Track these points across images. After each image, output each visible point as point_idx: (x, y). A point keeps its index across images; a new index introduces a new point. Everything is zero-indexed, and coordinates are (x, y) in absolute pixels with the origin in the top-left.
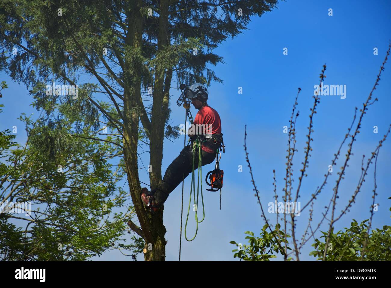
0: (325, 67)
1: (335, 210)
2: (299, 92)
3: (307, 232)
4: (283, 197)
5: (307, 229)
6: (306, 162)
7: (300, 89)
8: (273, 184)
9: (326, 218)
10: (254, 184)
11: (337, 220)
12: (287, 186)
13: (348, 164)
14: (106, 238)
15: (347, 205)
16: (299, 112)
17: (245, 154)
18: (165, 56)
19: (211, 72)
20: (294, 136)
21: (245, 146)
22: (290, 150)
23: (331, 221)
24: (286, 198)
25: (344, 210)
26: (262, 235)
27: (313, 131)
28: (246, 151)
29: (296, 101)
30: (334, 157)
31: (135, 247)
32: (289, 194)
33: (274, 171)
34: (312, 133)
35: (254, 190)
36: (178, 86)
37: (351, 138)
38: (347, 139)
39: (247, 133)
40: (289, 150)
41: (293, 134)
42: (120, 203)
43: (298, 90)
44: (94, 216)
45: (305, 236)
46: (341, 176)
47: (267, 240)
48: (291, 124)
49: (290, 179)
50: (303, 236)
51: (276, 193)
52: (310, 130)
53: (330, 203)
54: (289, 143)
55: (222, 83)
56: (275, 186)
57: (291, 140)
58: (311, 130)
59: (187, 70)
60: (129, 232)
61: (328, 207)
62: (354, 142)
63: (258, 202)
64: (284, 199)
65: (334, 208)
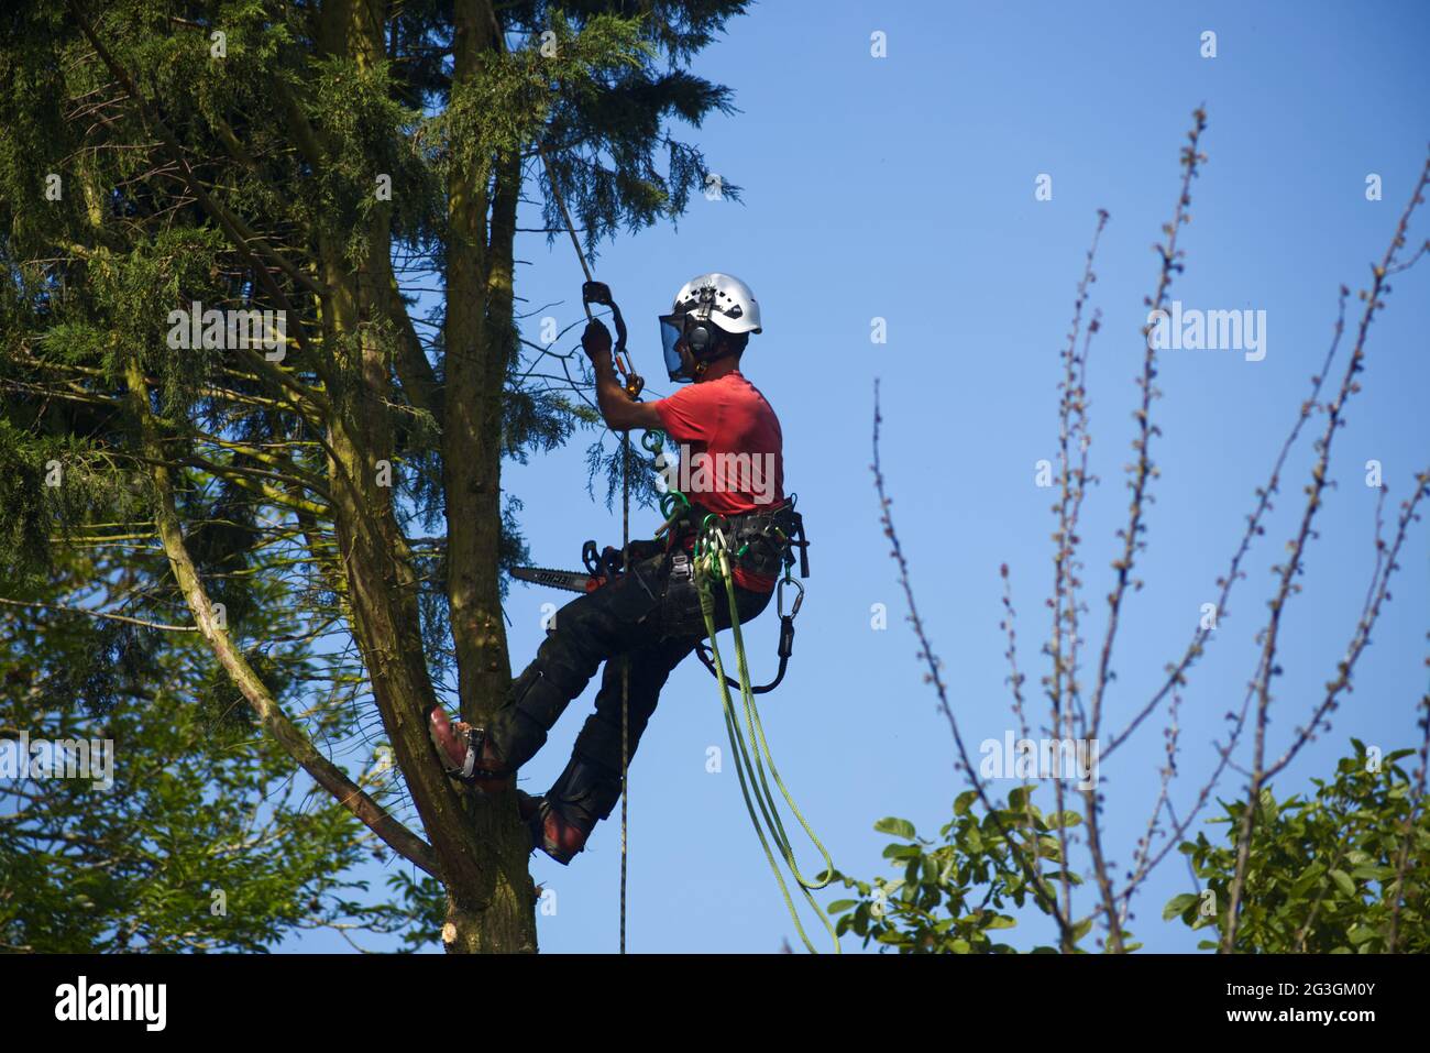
0: (1200, 117)
1: (1269, 728)
2: (1100, 228)
3: (1155, 822)
4: (1045, 681)
5: (1158, 810)
6: (1136, 526)
7: (1104, 215)
8: (1003, 626)
9: (1232, 766)
10: (918, 629)
11: (1279, 767)
12: (1059, 635)
13: (1313, 526)
14: (280, 882)
15: (1320, 701)
16: (1099, 313)
17: (878, 501)
18: (490, 98)
19: (687, 153)
20: (1082, 418)
21: (875, 469)
22: (1068, 478)
23: (1252, 776)
24: (1058, 686)
25: (1306, 726)
26: (950, 833)
27: (1159, 394)
28: (880, 490)
29: (1089, 266)
30: (1257, 501)
31: (406, 919)
32: (1069, 667)
33: (1004, 571)
34: (1153, 402)
35: (920, 655)
36: (549, 223)
37: (1327, 416)
38: (1308, 421)
39: (882, 413)
40: (1062, 478)
41: (1079, 410)
42: (335, 724)
43: (1097, 219)
44: (226, 788)
45: (1148, 843)
46: (1286, 581)
47: (974, 857)
48: (1068, 367)
49: (1072, 601)
50: (1141, 842)
51: (1014, 665)
52: (1146, 389)
53: (1248, 700)
54: (1065, 445)
55: (734, 198)
56: (1012, 634)
57: (1071, 434)
58: (1151, 391)
59: (585, 151)
60: (379, 855)
61: (1237, 712)
62: (1338, 430)
63: (939, 709)
64: (1051, 688)
65: (1263, 720)
